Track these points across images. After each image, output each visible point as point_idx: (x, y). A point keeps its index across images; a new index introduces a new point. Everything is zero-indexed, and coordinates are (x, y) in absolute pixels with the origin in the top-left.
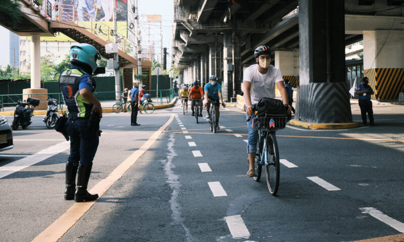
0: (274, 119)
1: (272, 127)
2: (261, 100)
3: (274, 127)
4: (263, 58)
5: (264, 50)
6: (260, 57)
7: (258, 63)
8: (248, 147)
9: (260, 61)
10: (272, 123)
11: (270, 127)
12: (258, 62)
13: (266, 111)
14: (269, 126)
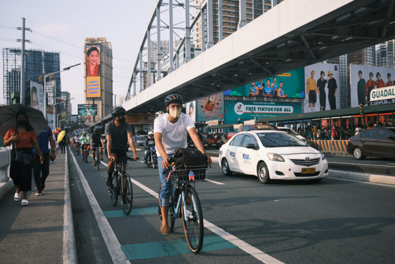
0: (194, 172)
1: (192, 180)
2: (178, 151)
3: (194, 179)
4: (173, 107)
5: (175, 98)
6: (170, 106)
7: (168, 112)
8: (161, 200)
9: (171, 110)
10: (191, 176)
11: (190, 180)
12: (169, 110)
13: (185, 163)
14: (188, 179)
